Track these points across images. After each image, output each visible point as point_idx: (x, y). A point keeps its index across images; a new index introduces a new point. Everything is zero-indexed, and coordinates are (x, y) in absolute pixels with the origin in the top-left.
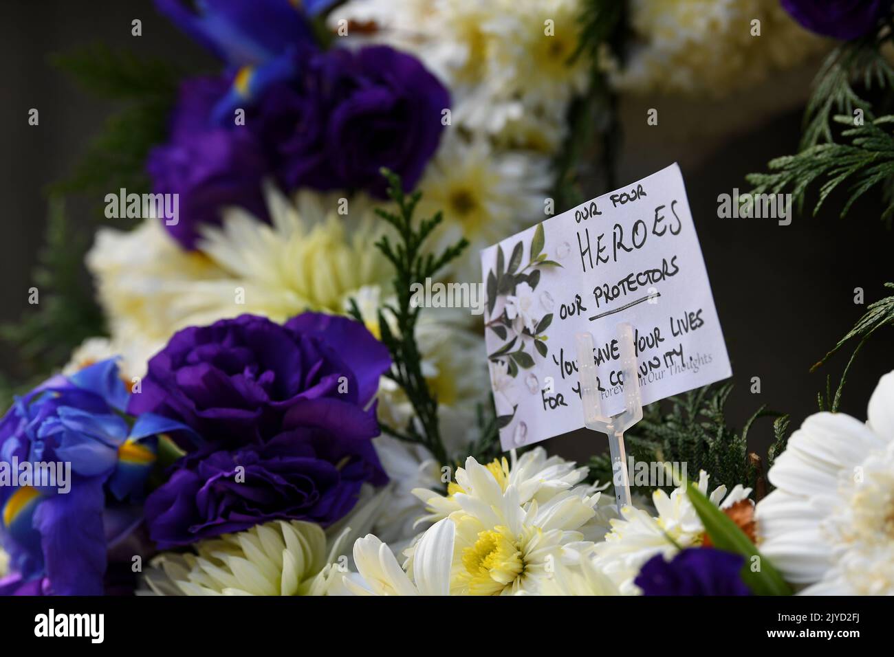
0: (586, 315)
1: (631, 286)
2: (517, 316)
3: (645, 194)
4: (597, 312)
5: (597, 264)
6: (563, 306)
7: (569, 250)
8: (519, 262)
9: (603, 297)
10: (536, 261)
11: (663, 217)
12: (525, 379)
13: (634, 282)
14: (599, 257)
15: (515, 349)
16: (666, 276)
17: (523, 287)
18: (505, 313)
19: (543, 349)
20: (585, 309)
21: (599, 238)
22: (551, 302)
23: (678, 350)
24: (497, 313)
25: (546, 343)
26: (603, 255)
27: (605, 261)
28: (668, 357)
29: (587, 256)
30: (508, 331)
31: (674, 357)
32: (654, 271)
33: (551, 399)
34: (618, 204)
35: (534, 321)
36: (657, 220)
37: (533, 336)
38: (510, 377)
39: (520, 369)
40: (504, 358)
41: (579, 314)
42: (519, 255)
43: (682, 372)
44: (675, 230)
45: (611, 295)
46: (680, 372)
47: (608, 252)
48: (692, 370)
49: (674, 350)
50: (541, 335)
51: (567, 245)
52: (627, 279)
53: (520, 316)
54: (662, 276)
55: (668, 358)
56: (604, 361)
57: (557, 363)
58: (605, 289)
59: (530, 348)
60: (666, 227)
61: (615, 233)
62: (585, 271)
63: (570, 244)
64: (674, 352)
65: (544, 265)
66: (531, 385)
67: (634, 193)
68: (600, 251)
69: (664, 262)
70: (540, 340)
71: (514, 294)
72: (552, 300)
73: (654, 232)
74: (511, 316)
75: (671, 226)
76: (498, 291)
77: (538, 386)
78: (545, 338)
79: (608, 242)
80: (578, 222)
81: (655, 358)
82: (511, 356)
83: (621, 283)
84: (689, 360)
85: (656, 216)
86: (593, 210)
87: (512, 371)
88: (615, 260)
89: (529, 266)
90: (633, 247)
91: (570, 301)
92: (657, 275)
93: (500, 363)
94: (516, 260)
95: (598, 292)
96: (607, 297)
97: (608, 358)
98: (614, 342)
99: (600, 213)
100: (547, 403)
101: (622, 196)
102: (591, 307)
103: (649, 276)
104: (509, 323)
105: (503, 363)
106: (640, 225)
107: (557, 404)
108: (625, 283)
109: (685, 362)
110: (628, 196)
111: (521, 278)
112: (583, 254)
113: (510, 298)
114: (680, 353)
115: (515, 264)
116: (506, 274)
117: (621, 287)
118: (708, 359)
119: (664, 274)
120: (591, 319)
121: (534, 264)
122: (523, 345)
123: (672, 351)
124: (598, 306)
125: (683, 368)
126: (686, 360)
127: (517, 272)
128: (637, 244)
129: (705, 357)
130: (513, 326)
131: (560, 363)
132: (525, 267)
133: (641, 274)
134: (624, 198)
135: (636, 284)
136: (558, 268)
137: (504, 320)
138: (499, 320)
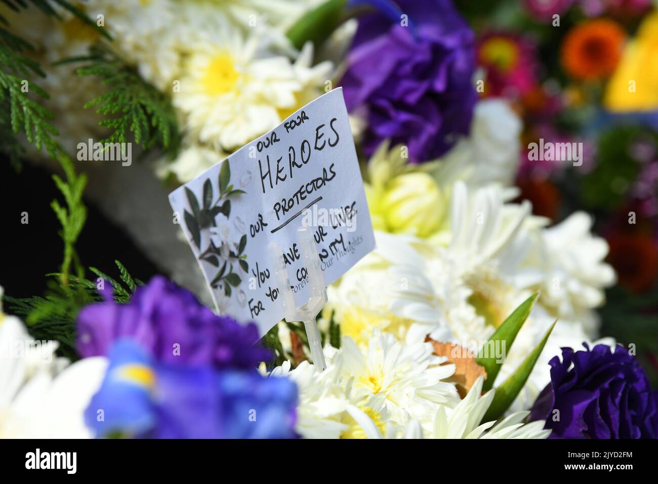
0: (268, 229)
1: (303, 196)
2: (222, 243)
3: (307, 118)
4: (278, 224)
5: (277, 184)
6: (252, 226)
7: (251, 177)
8: (211, 197)
9: (281, 210)
10: (225, 193)
11: (323, 134)
12: (237, 297)
13: (304, 192)
14: (278, 177)
15: (227, 272)
16: (326, 181)
17: (220, 217)
18: (212, 243)
19: (245, 266)
20: (266, 225)
21: (279, 161)
22: (242, 225)
23: (339, 239)
24: (205, 246)
25: (247, 260)
26: (282, 175)
27: (283, 180)
28: (333, 246)
29: (267, 179)
30: (219, 258)
31: (337, 245)
32: (317, 180)
33: (255, 307)
34: (290, 129)
35: (235, 244)
36: (318, 138)
37: (237, 257)
38: (227, 298)
39: (233, 289)
40: (221, 283)
41: (262, 230)
42: (209, 191)
43: (345, 255)
44: (332, 143)
45: (287, 207)
46: (343, 256)
47: (286, 171)
48: (350, 252)
49: (336, 240)
50: (242, 255)
51: (250, 173)
52: (299, 191)
53: (225, 243)
54: (323, 182)
55: (333, 248)
56: (290, 264)
57: (255, 275)
58: (283, 204)
59: (237, 268)
60: (325, 141)
61: (290, 154)
62: (264, 192)
63: (252, 172)
64: (337, 241)
65: (233, 194)
66: (241, 300)
67: (299, 119)
68: (279, 172)
69: (324, 170)
70: (243, 259)
71: (215, 225)
72: (243, 223)
73: (316, 148)
74: (218, 244)
75: (329, 140)
76: (200, 227)
77: (246, 300)
78: (245, 256)
79: (285, 163)
80: (260, 151)
81: (324, 250)
82: (225, 280)
83: (296, 195)
84: (348, 244)
85: (317, 134)
86: (273, 138)
87: (228, 293)
88: (292, 177)
89: (220, 198)
90: (303, 163)
91: (255, 221)
92: (320, 182)
93: (219, 288)
94: (208, 195)
95: (277, 207)
96: (285, 210)
97: (293, 260)
98: (295, 245)
99: (279, 140)
100: (253, 312)
101: (291, 122)
102: (272, 221)
103: (314, 185)
104: (218, 251)
105: (221, 287)
106: (306, 144)
107: (259, 311)
108: (299, 195)
109: (345, 247)
110: (295, 122)
111: (217, 210)
112: (263, 178)
113: (212, 229)
114: (342, 241)
115: (208, 199)
116: (204, 210)
117: (295, 198)
118: (360, 240)
119: (325, 180)
120: (273, 232)
121: (224, 195)
122: (232, 267)
123: (334, 241)
124: (279, 219)
125: (345, 252)
126: (346, 245)
127: (212, 206)
128: (305, 160)
129: (358, 238)
130: (222, 253)
131: (257, 275)
132: (217, 200)
133: (308, 184)
134: (293, 124)
135: (306, 193)
136: (243, 195)
137: (213, 250)
138: (209, 250)
